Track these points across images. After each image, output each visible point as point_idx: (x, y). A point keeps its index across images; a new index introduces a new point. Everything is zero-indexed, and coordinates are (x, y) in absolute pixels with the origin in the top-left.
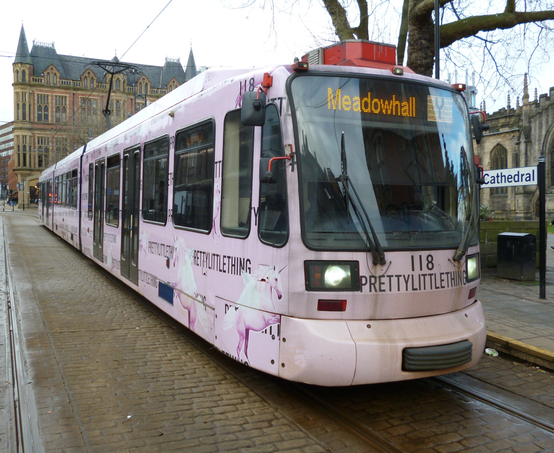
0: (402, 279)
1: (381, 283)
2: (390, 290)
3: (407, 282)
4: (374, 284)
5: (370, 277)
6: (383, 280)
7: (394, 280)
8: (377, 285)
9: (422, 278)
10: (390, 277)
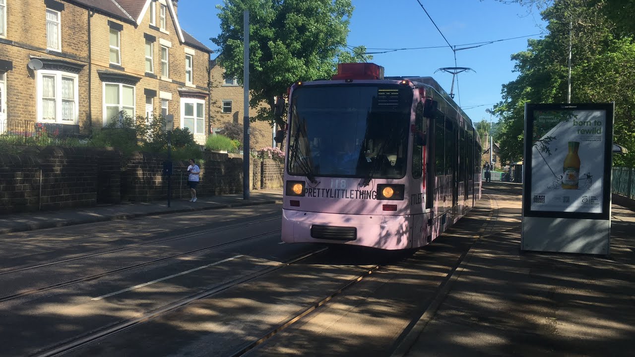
0: (325, 191)
1: (314, 193)
2: (318, 196)
3: (327, 193)
4: (311, 193)
5: (310, 189)
6: (315, 191)
7: (321, 191)
8: (312, 193)
9: (337, 191)
10: (319, 189)
